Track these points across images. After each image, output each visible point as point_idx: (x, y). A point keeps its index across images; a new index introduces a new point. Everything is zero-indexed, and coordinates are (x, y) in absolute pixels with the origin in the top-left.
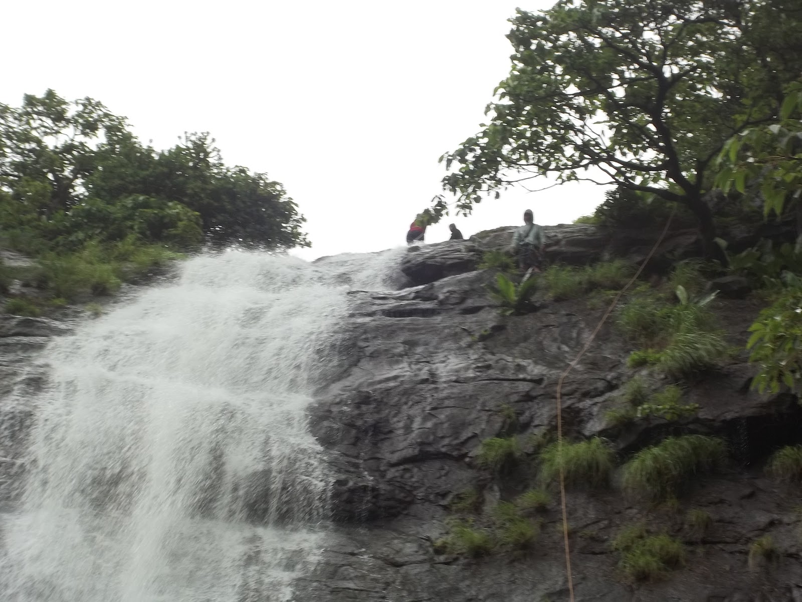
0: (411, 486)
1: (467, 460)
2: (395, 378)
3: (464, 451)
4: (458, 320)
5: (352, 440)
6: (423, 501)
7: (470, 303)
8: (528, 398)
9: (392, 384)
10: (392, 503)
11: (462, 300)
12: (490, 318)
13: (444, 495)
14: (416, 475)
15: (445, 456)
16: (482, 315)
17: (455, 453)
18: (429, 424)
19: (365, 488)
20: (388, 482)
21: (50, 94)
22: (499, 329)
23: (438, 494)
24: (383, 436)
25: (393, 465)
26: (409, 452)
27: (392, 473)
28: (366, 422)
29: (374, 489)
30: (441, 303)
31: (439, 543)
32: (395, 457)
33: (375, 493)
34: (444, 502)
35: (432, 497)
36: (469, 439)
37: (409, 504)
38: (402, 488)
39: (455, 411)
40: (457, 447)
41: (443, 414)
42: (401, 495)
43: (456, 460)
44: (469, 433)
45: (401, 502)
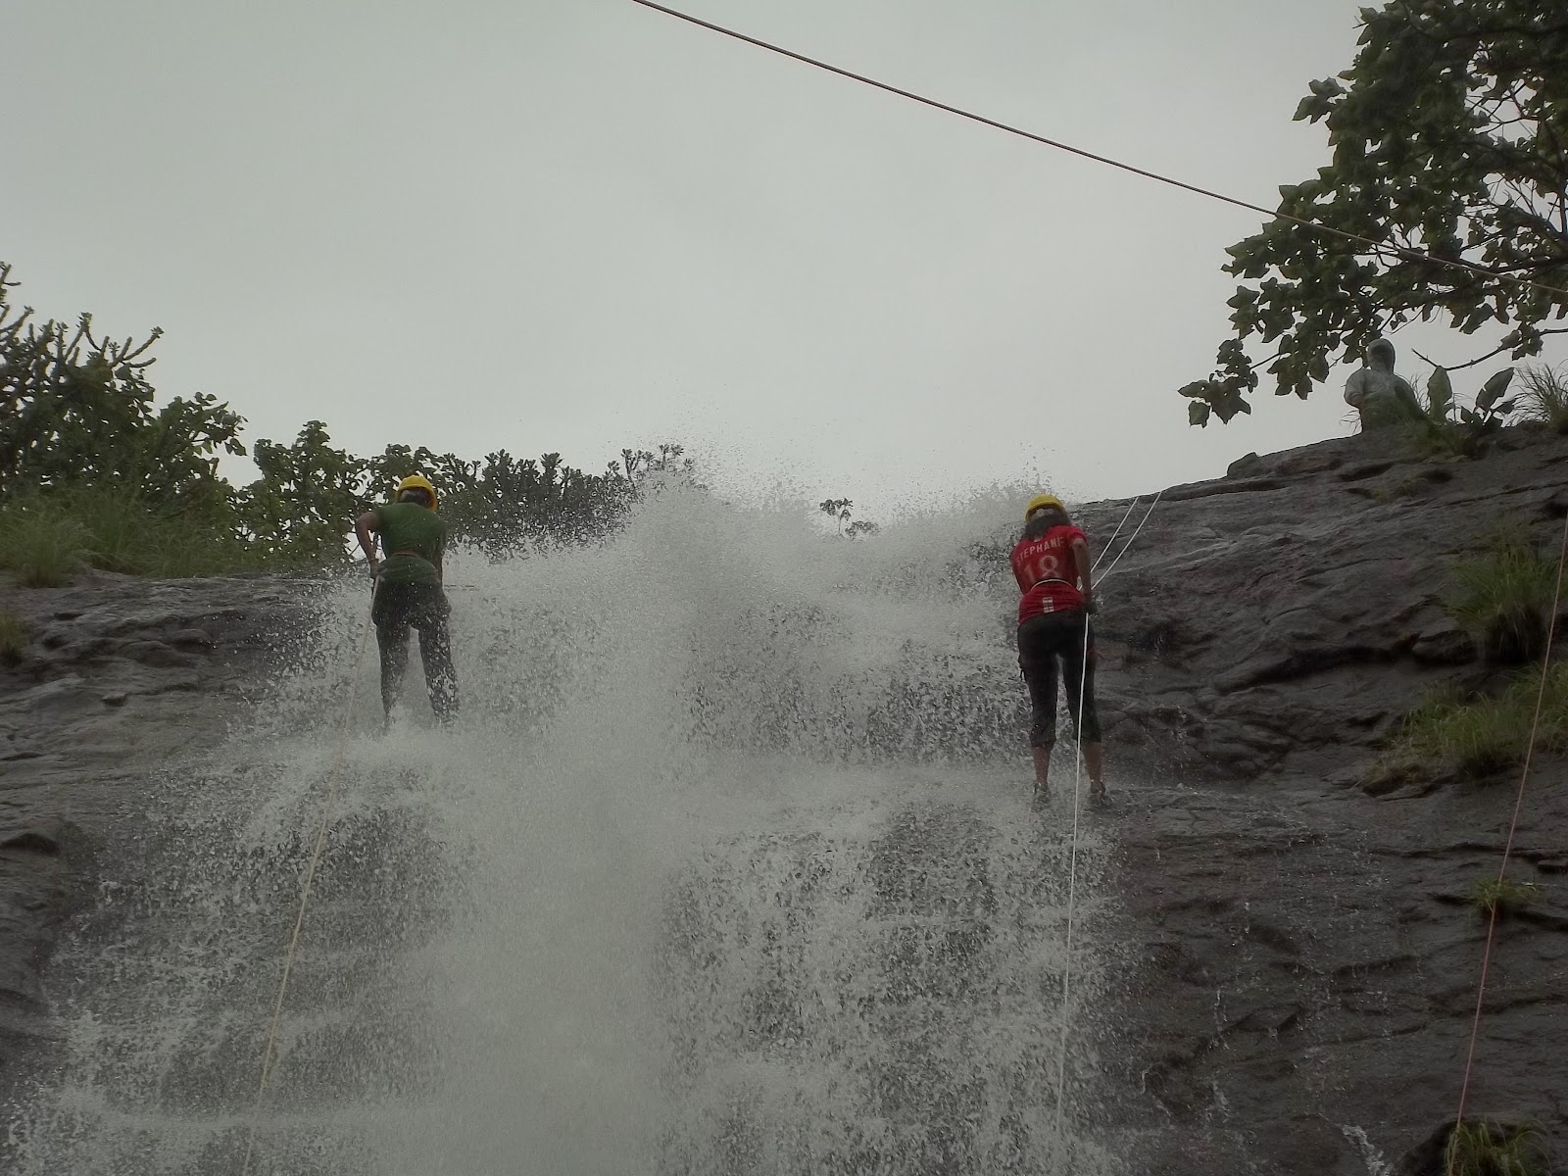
0: (1280, 718)
1: (1418, 647)
3: (1405, 633)
5: (1119, 662)
6: (1317, 743)
13: (1368, 724)
14: (1288, 697)
15: (1357, 658)
16: (1391, 474)
17: (1386, 644)
18: (1305, 599)
22: (1438, 477)
23: (1354, 723)
24: (1192, 648)
25: (1224, 691)
26: (1266, 662)
27: (1224, 703)
31: (1381, 777)
34: (1375, 734)
35: (1341, 731)
36: (1414, 610)
37: (1283, 751)
38: (1262, 723)
39: (1372, 566)
40: (1384, 630)
41: (1337, 578)
42: (1262, 735)
43: (1387, 658)
44: (1413, 598)
45: (1262, 748)
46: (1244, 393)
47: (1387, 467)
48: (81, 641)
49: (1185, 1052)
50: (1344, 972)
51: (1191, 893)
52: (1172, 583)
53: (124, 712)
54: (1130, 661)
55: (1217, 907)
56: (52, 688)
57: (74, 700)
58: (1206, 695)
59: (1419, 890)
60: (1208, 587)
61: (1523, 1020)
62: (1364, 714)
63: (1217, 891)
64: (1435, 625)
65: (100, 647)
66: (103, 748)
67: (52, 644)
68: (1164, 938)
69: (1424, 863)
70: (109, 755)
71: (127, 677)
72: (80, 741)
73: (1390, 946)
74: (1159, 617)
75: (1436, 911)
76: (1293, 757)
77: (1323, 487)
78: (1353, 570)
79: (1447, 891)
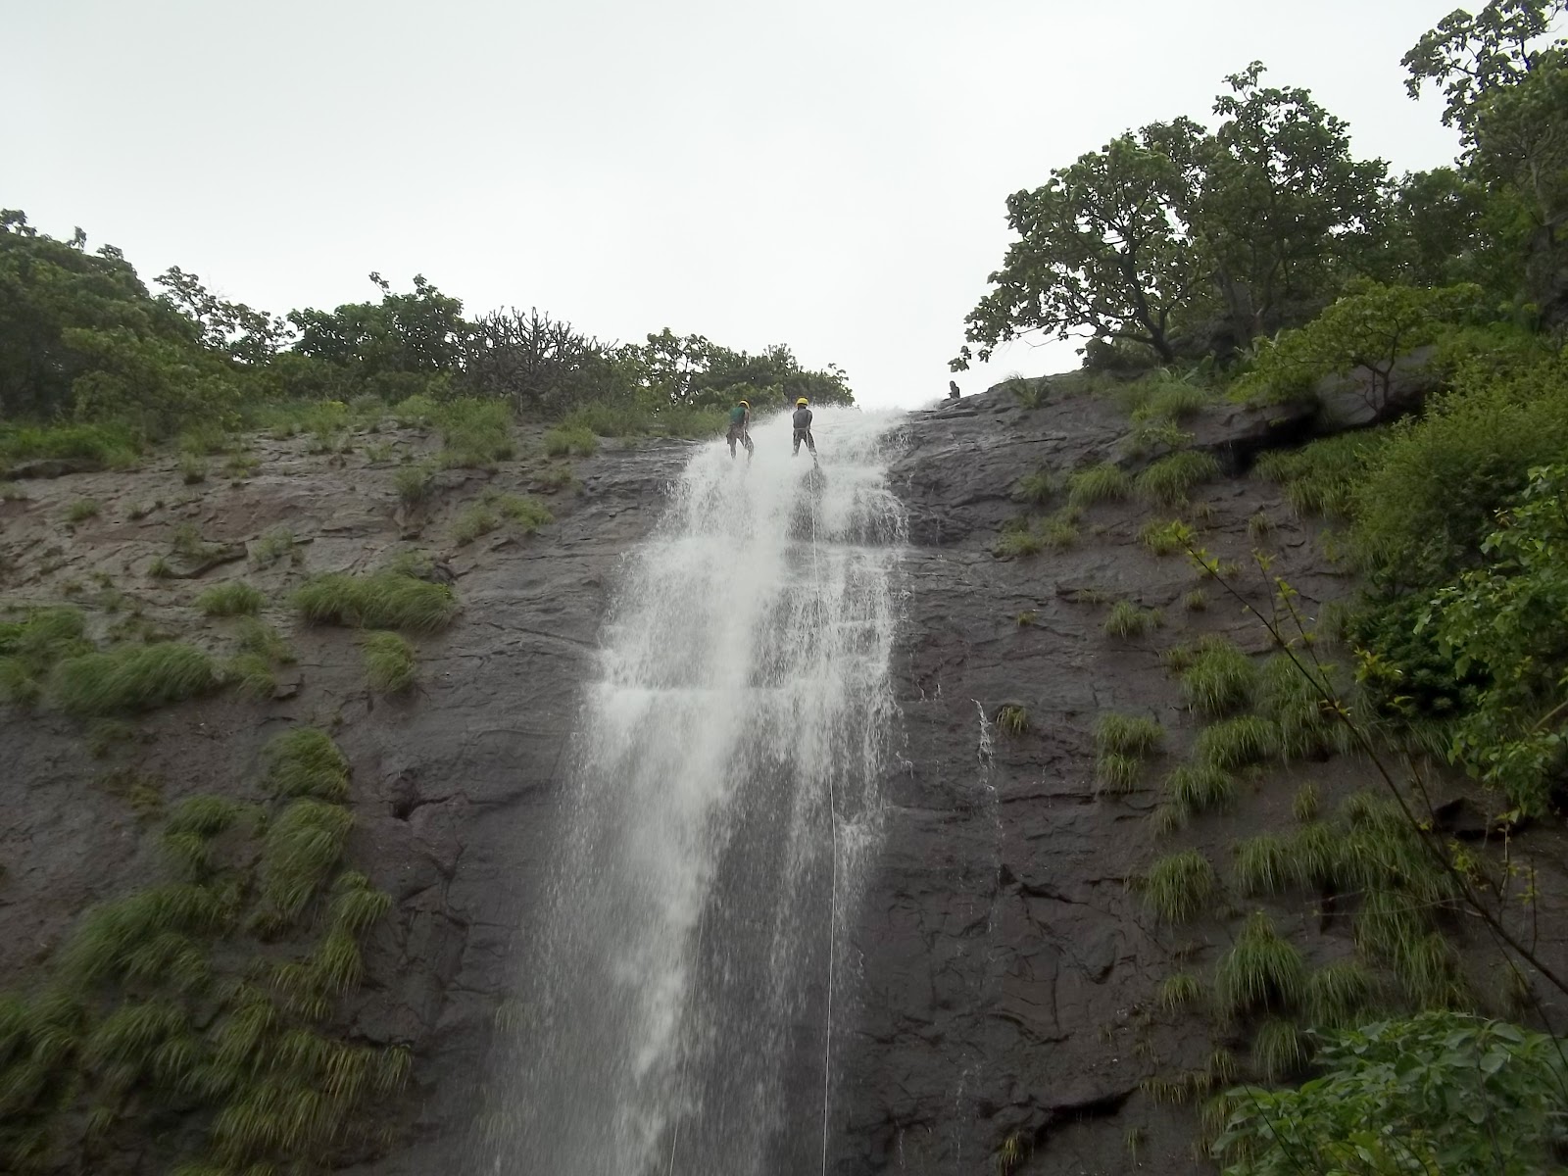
0: (970, 519)
1: (1011, 497)
2: (949, 451)
3: (1009, 491)
4: (992, 417)
5: (921, 493)
6: (980, 528)
7: (998, 407)
8: (1056, 450)
9: (947, 455)
10: (956, 531)
11: (994, 405)
12: (1016, 414)
13: (996, 523)
14: (973, 511)
15: (994, 497)
16: (1009, 413)
17: (1002, 494)
18: (979, 476)
19: (935, 521)
20: (951, 517)
21: (666, 331)
22: (1025, 418)
23: (991, 523)
24: (944, 489)
25: (953, 507)
26: (966, 497)
27: (953, 512)
28: (930, 480)
29: (941, 522)
30: (977, 408)
31: (997, 550)
32: (954, 502)
33: (943, 524)
34: (998, 527)
35: (987, 525)
36: (1012, 483)
37: (970, 531)
38: (963, 521)
39: (999, 465)
40: (1003, 489)
41: (990, 469)
42: (963, 526)
43: (1003, 498)
44: (1011, 479)
45: (963, 530)
46: (968, 362)
47: (1009, 408)
48: (600, 490)
49: (930, 673)
50: (978, 644)
51: (935, 614)
52: (938, 463)
53: (617, 520)
54: (924, 493)
55: (942, 618)
56: (593, 509)
57: (600, 515)
58: (948, 509)
59: (1003, 613)
60: (950, 466)
61: (1028, 662)
62: (994, 519)
63: (942, 612)
64: (1017, 490)
65: (607, 492)
66: (610, 536)
67: (592, 490)
68: (927, 631)
69: (1005, 601)
70: (610, 540)
71: (616, 505)
72: (603, 533)
73: (991, 636)
74: (934, 478)
75: (1006, 621)
76: (974, 534)
77: (988, 417)
78: (993, 467)
79: (1010, 614)
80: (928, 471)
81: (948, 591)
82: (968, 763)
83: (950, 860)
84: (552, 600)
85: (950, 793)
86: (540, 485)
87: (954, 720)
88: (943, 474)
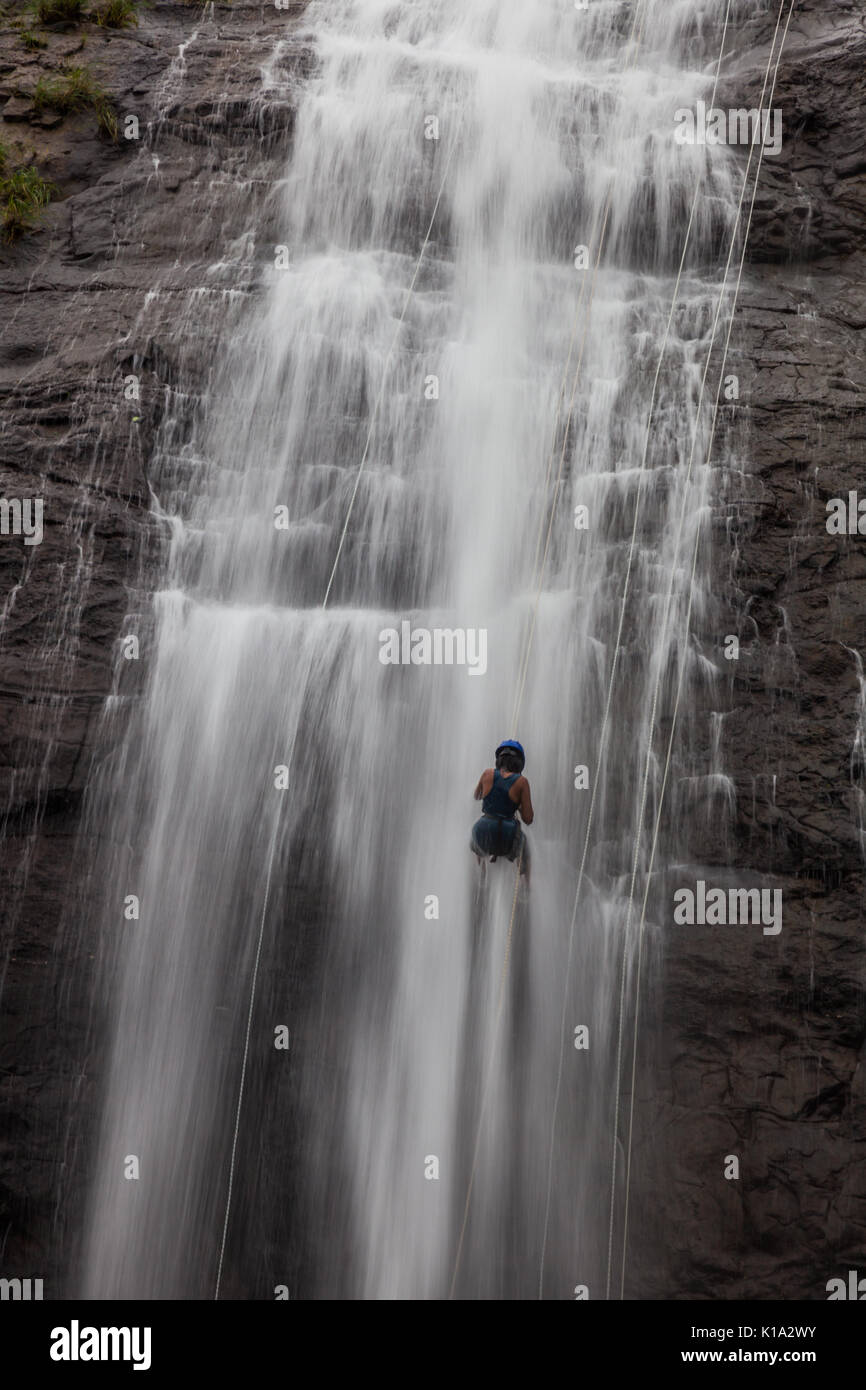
2: (841, 42)
9: (837, 51)
10: (842, 233)
19: (801, 212)
20: (836, 201)
28: (798, 111)
32: (846, 163)
33: (819, 218)
80: (798, 90)
81: (814, 403)
82: (828, 781)
83: (785, 975)
84: (64, 397)
85: (796, 841)
86: (28, 106)
87: (813, 686)
88: (824, 99)
